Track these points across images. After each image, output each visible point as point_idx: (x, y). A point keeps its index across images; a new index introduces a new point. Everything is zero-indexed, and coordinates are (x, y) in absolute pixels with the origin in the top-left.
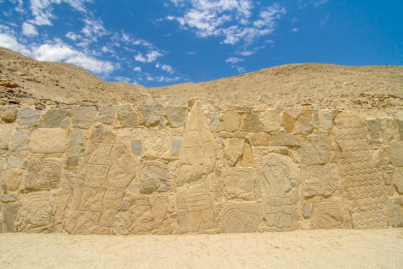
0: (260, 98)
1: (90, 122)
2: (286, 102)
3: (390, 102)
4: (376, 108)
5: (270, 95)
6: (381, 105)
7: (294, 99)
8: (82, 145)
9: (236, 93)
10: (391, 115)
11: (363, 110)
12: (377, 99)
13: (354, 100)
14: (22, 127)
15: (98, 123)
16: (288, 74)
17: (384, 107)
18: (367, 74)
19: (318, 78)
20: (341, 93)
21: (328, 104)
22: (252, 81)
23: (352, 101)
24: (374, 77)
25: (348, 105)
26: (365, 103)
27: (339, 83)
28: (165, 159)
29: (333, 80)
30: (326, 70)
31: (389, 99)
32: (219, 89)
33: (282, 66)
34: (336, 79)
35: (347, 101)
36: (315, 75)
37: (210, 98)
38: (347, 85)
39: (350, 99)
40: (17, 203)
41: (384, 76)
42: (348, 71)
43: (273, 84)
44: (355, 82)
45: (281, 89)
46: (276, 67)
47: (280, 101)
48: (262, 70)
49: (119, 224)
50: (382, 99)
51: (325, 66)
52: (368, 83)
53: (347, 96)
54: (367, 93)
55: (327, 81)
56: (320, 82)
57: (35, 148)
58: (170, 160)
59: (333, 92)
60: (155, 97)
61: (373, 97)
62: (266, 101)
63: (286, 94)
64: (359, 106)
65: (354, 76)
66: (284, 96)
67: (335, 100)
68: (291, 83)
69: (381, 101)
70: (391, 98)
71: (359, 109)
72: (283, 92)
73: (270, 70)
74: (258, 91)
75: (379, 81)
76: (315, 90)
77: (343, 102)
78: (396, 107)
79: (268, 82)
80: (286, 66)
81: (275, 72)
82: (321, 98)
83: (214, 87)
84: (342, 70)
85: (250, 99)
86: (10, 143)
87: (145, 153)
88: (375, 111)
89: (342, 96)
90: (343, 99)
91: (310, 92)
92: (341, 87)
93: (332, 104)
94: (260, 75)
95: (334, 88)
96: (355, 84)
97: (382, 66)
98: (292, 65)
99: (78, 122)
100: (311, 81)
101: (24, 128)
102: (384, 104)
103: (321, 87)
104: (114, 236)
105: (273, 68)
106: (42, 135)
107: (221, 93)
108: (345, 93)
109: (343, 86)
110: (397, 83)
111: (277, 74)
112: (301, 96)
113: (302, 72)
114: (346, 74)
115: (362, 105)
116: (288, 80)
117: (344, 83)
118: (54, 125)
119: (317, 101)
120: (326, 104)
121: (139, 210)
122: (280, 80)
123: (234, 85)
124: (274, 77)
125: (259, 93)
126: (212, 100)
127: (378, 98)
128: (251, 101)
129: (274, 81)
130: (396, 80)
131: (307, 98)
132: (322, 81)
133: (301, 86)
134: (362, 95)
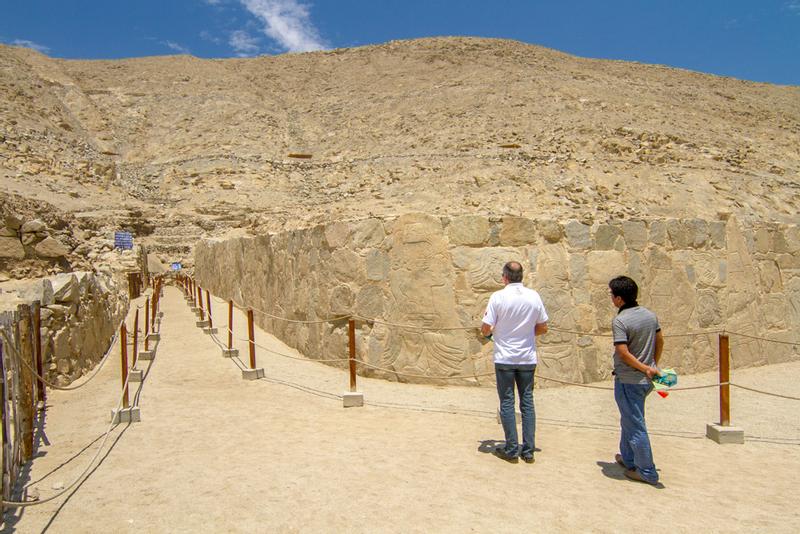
0: (396, 120)
1: (643, 242)
2: (463, 136)
3: (671, 151)
4: (647, 164)
5: (422, 113)
6: (656, 158)
7: (479, 130)
8: (641, 272)
9: (333, 100)
10: (674, 180)
11: (623, 165)
12: (646, 144)
13: (605, 141)
14: (576, 249)
15: (652, 245)
16: (460, 64)
17: (661, 160)
18: (624, 81)
19: (528, 81)
20: (579, 124)
21: (554, 148)
22: (370, 70)
23: (600, 143)
24: (636, 90)
25: (594, 153)
26: (627, 151)
27: (572, 98)
28: (716, 287)
29: (557, 89)
30: (542, 63)
31: (669, 145)
32: (283, 84)
33: (441, 41)
34: (565, 89)
35: (591, 142)
36: (521, 71)
37: (263, 106)
38: (587, 104)
39: (597, 140)
40: (593, 347)
41: (654, 92)
42: (586, 72)
43: (424, 85)
44: (604, 101)
45: (446, 100)
46: (428, 41)
47: (447, 131)
48: (393, 44)
49: (687, 363)
50: (656, 144)
51: (540, 51)
52: (627, 104)
53: (590, 131)
54: (630, 129)
55: (547, 92)
56: (533, 94)
57: (597, 277)
58: (719, 288)
59: (563, 120)
60: (88, 93)
61: (640, 138)
62: (415, 130)
63: (459, 116)
64: (614, 156)
65: (598, 86)
66: (456, 120)
67: (567, 139)
68: (469, 88)
69: (654, 147)
70: (671, 144)
71: (615, 164)
72: (453, 110)
73: (413, 45)
74: (391, 101)
75: (646, 103)
76: (525, 111)
77: (584, 144)
78: (682, 163)
79: (412, 79)
80: (450, 39)
81: (426, 54)
82: (538, 134)
83: (268, 77)
84: (574, 67)
85: (372, 120)
86: (568, 271)
87: (698, 281)
88: (645, 169)
89: (581, 131)
90: (583, 138)
91: (513, 115)
92: (576, 109)
93: (563, 147)
94: (390, 57)
95: (562, 110)
96: (603, 105)
97: (646, 65)
98: (466, 39)
99: (631, 242)
100: (513, 87)
101: (578, 251)
102: (661, 155)
103: (536, 104)
104: (684, 376)
105: (421, 40)
106: (600, 260)
107: (291, 97)
108: (586, 123)
109: (580, 106)
110: (678, 110)
111: (431, 60)
112: (494, 123)
113: (489, 62)
114: (583, 79)
115: (620, 155)
116: (458, 80)
117: (583, 100)
118: (608, 247)
119: (531, 139)
120: (550, 148)
121: (701, 345)
122: (440, 77)
123: (325, 76)
124: (424, 66)
125: (394, 106)
126: (271, 114)
127: (649, 140)
128: (376, 125)
129: (426, 76)
130: (676, 103)
131: (509, 130)
132: (536, 92)
133: (490, 98)
134: (620, 132)
